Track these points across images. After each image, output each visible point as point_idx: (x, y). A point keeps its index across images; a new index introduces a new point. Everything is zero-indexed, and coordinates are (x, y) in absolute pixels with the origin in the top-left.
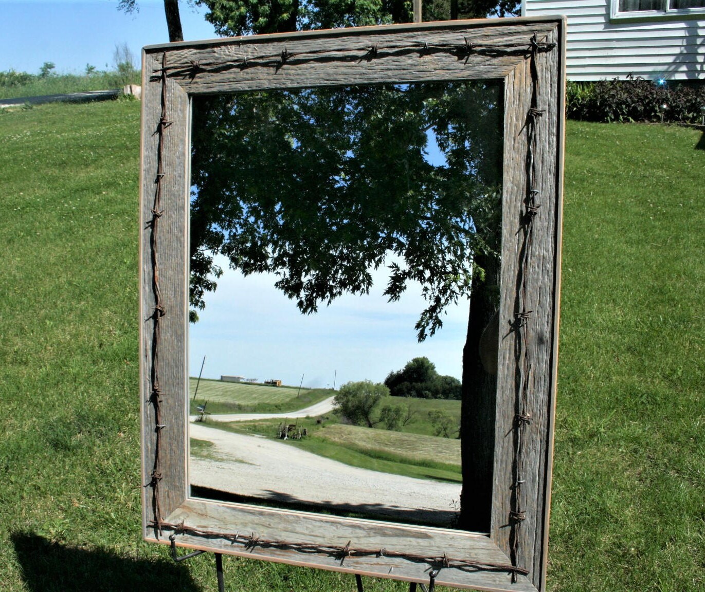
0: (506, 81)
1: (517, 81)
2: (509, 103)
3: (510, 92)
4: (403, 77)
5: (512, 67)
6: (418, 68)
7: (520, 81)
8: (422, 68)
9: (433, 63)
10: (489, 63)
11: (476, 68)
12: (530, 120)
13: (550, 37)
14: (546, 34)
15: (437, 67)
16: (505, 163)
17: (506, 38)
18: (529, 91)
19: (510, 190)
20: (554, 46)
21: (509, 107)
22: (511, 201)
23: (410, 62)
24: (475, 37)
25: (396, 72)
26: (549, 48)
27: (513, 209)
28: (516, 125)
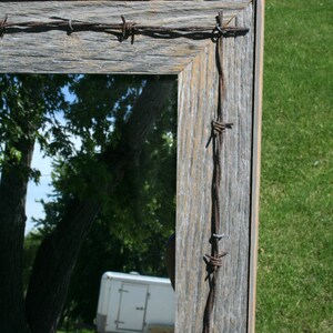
0: (180, 79)
1: (195, 79)
2: (184, 110)
3: (186, 96)
4: (40, 66)
5: (187, 60)
6: (60, 55)
7: (199, 80)
8: (65, 55)
9: (80, 49)
10: (157, 52)
11: (139, 59)
12: (216, 132)
13: (241, 19)
14: (235, 13)
15: (86, 55)
16: (180, 192)
17: (181, 18)
18: (213, 95)
19: (185, 231)
20: (247, 31)
21: (184, 116)
22: (186, 246)
23: (49, 46)
24: (137, 15)
25: (31, 60)
26: (243, 32)
27: (189, 256)
28: (193, 141)
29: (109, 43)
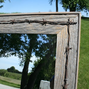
0: (58, 36)
1: (62, 36)
2: (58, 44)
3: (59, 40)
4: (21, 32)
5: (60, 30)
6: (27, 29)
7: (63, 36)
8: (28, 29)
9: (32, 27)
10: (52, 28)
11: (47, 30)
12: (67, 50)
13: (75, 20)
14: (73, 18)
15: (33, 29)
16: (56, 67)
17: (58, 20)
18: (67, 40)
19: (57, 77)
20: (76, 23)
21: (58, 46)
22: (57, 82)
23: (24, 26)
24: (47, 19)
25: (19, 30)
26: (75, 23)
27: (58, 85)
28: (61, 53)
29: (39, 26)
